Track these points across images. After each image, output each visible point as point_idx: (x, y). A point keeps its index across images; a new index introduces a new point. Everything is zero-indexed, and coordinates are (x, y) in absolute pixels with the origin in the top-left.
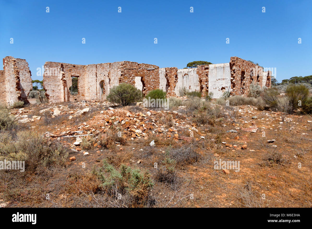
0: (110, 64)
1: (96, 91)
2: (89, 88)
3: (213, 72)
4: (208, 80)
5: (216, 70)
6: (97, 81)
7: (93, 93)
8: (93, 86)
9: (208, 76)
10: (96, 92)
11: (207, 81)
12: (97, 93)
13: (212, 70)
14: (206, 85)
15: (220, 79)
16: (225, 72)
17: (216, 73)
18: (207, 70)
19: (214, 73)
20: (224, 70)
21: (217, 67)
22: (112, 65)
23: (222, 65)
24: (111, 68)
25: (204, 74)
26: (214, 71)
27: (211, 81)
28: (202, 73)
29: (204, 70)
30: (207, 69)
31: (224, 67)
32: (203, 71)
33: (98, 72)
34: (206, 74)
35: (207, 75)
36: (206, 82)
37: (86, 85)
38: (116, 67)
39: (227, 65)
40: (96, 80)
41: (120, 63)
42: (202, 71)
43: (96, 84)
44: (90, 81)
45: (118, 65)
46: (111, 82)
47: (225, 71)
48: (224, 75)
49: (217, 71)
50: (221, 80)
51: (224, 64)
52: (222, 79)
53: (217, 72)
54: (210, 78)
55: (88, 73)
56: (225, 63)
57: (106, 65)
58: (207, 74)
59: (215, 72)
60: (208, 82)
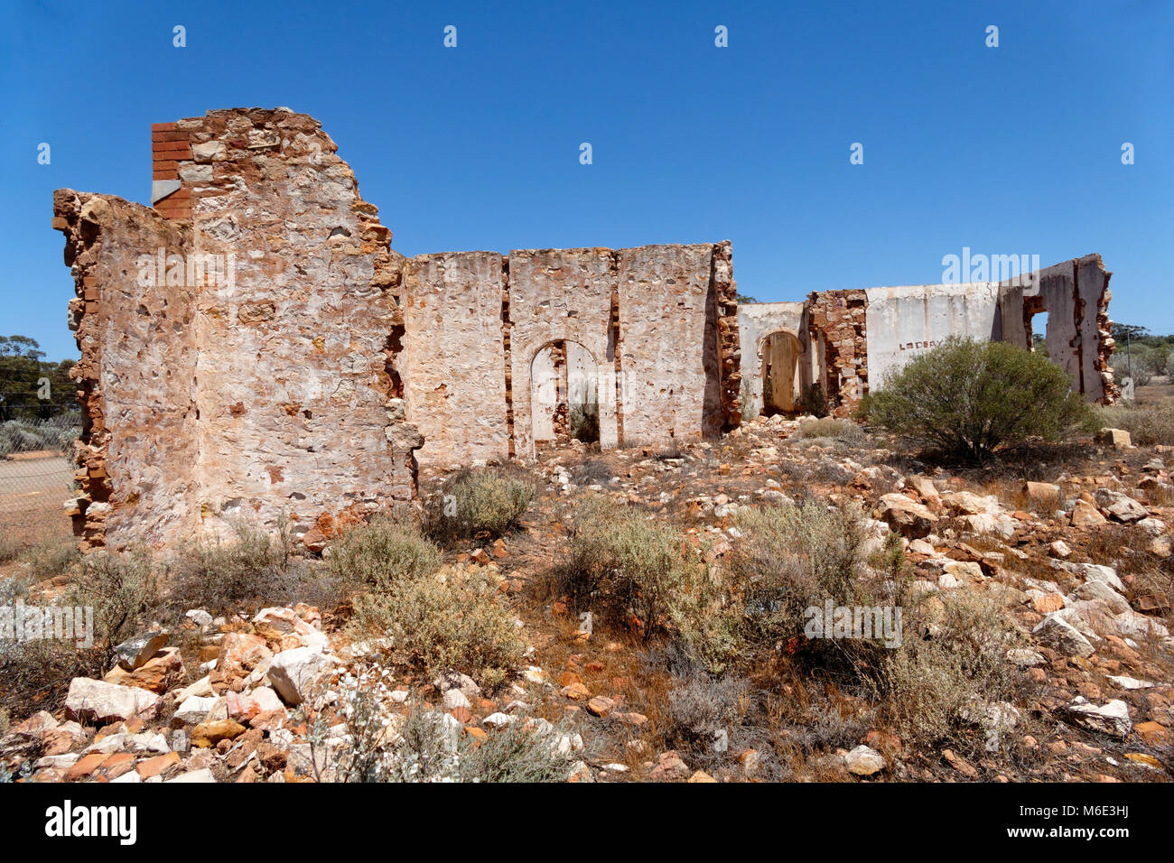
0: (615, 255)
1: (502, 403)
2: (443, 386)
3: (884, 317)
4: (865, 350)
5: (896, 310)
6: (507, 347)
7: (481, 414)
8: (475, 374)
9: (863, 333)
10: (505, 407)
11: (860, 352)
12: (510, 412)
13: (878, 309)
14: (858, 367)
15: (914, 345)
16: (929, 320)
17: (894, 319)
18: (857, 311)
19: (887, 321)
20: (926, 309)
21: (897, 299)
22: (633, 259)
23: (919, 291)
24: (622, 277)
25: (845, 324)
26: (886, 313)
27: (878, 354)
28: (840, 322)
29: (847, 311)
30: (857, 306)
31: (925, 300)
32: (842, 312)
33: (514, 296)
34: (855, 326)
35: (859, 330)
36: (856, 356)
37: (414, 371)
38: (658, 269)
39: (936, 289)
40: (507, 337)
41: (687, 251)
42: (837, 312)
43: (502, 362)
44: (449, 348)
45: (674, 263)
46: (623, 349)
47: (929, 314)
48: (929, 327)
49: (898, 313)
50: (917, 347)
51: (928, 287)
52: (919, 345)
53: (898, 316)
54: (872, 339)
55: (432, 298)
56: (929, 285)
57: (584, 258)
58: (860, 327)
59: (890, 318)
60: (866, 355)
